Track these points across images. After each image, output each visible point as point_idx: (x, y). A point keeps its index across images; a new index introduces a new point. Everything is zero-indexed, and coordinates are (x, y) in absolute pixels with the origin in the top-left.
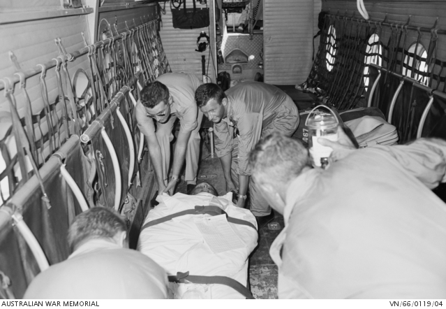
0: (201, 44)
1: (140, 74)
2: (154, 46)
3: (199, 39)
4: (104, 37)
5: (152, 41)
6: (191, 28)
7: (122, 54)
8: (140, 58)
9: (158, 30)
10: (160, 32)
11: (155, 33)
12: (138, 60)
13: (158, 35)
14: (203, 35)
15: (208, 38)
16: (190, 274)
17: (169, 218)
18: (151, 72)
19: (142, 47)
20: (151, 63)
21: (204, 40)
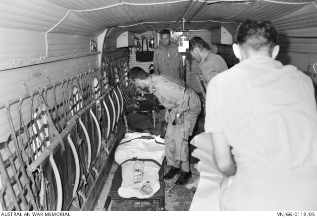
0: (151, 70)
1: (118, 83)
2: (126, 70)
3: (150, 67)
4: (104, 64)
5: (125, 68)
6: (146, 61)
7: (111, 73)
8: (118, 75)
9: (128, 62)
10: (129, 64)
11: (126, 64)
12: (117, 76)
13: (128, 65)
14: (152, 65)
15: (155, 67)
16: (137, 158)
17: (130, 141)
18: (124, 82)
19: (120, 70)
20: (124, 78)
21: (152, 68)
